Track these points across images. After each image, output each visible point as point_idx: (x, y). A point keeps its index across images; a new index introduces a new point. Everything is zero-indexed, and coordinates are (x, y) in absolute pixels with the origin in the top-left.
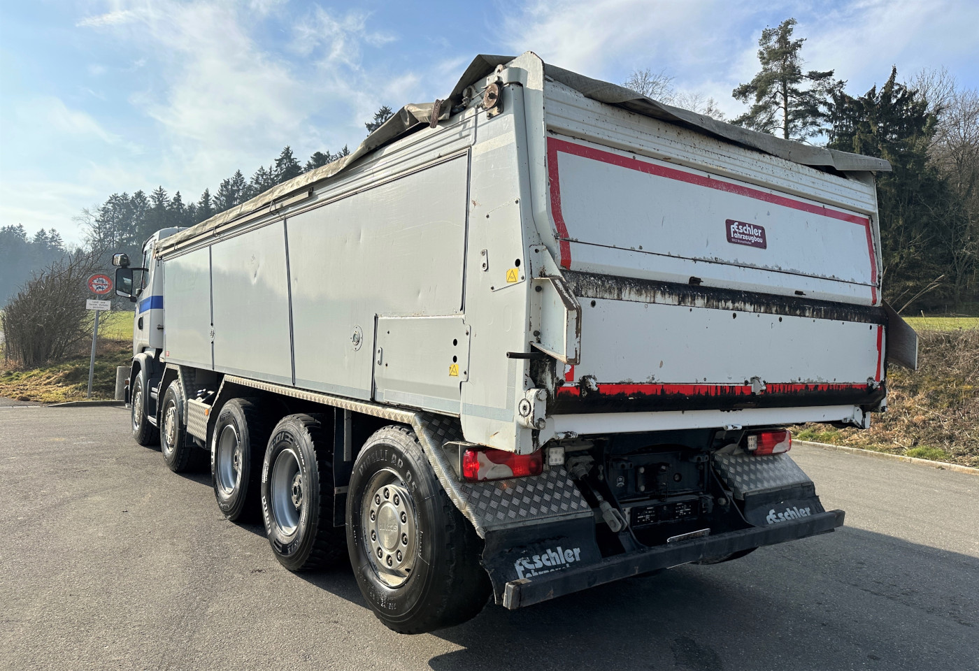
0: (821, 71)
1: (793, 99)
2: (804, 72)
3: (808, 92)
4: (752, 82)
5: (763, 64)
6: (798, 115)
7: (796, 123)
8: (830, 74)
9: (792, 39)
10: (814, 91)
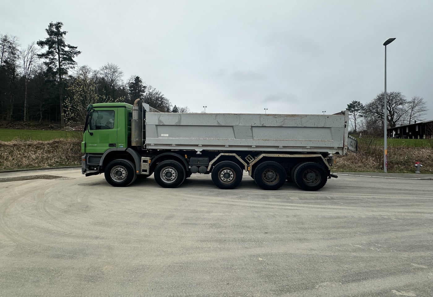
0: (71, 45)
1: (62, 53)
2: (66, 44)
3: (68, 51)
4: (45, 41)
5: (49, 35)
6: (65, 59)
7: (65, 62)
8: (76, 48)
9: (62, 30)
10: (70, 52)
